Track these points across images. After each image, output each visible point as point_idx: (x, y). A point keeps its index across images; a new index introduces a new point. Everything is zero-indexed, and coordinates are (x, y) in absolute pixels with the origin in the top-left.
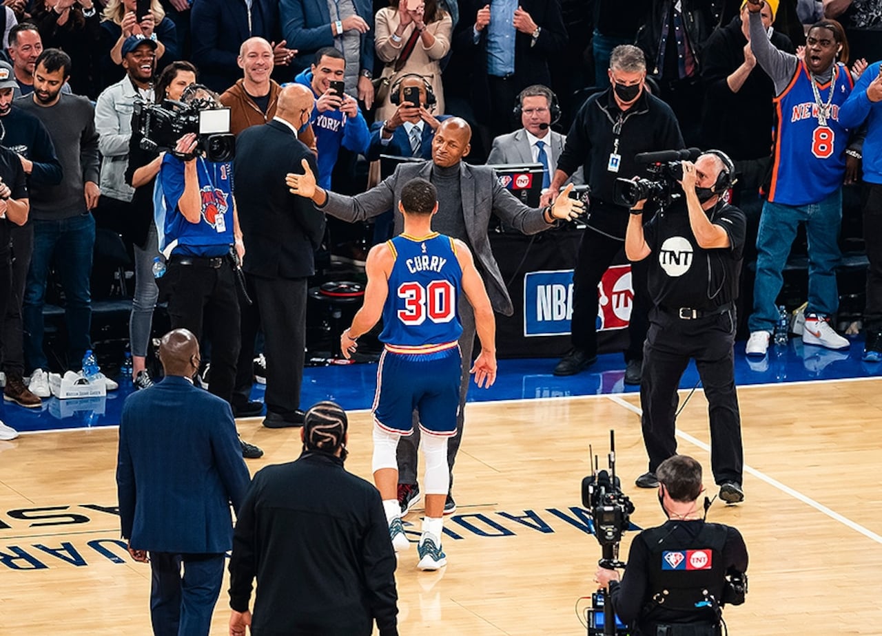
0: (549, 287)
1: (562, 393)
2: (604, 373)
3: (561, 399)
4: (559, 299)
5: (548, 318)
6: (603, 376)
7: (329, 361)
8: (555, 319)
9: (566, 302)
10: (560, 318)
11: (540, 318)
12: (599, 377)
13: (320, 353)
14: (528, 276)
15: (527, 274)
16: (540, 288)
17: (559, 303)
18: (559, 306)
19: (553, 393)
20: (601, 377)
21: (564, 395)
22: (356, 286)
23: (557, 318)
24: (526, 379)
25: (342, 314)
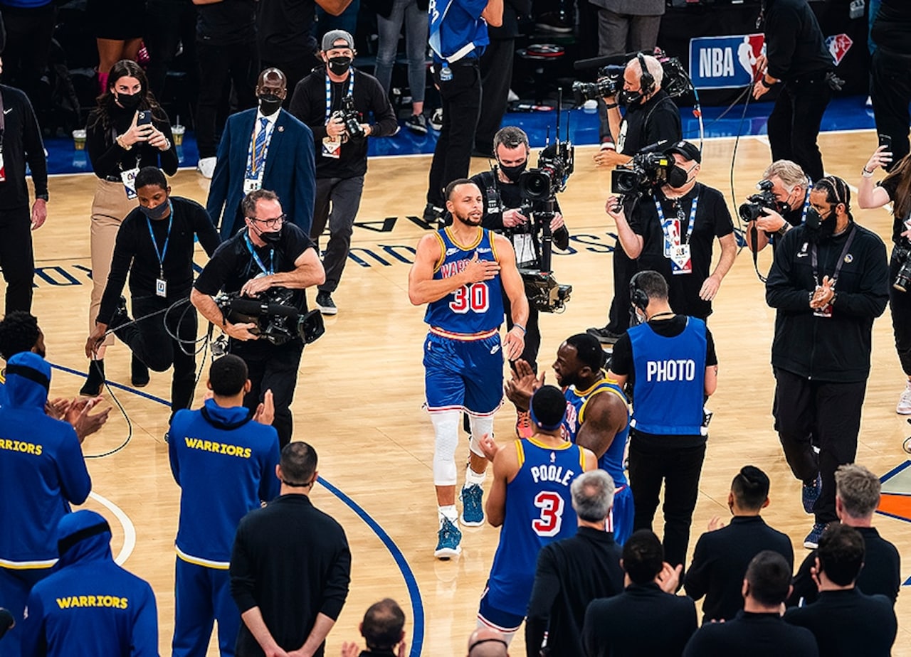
0: (709, 50)
1: (719, 135)
2: (754, 119)
3: (718, 139)
4: (718, 59)
5: (708, 75)
6: (753, 122)
7: (534, 107)
8: (714, 75)
9: (723, 62)
10: (719, 74)
11: (702, 75)
12: (748, 122)
13: (527, 101)
14: (693, 42)
15: (692, 39)
16: (703, 51)
17: (717, 62)
18: (718, 66)
19: (713, 134)
20: (750, 121)
21: (721, 136)
22: (556, 48)
23: (716, 74)
24: (691, 123)
25: (544, 71)
